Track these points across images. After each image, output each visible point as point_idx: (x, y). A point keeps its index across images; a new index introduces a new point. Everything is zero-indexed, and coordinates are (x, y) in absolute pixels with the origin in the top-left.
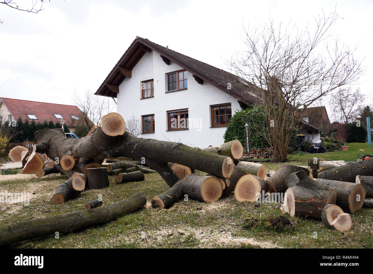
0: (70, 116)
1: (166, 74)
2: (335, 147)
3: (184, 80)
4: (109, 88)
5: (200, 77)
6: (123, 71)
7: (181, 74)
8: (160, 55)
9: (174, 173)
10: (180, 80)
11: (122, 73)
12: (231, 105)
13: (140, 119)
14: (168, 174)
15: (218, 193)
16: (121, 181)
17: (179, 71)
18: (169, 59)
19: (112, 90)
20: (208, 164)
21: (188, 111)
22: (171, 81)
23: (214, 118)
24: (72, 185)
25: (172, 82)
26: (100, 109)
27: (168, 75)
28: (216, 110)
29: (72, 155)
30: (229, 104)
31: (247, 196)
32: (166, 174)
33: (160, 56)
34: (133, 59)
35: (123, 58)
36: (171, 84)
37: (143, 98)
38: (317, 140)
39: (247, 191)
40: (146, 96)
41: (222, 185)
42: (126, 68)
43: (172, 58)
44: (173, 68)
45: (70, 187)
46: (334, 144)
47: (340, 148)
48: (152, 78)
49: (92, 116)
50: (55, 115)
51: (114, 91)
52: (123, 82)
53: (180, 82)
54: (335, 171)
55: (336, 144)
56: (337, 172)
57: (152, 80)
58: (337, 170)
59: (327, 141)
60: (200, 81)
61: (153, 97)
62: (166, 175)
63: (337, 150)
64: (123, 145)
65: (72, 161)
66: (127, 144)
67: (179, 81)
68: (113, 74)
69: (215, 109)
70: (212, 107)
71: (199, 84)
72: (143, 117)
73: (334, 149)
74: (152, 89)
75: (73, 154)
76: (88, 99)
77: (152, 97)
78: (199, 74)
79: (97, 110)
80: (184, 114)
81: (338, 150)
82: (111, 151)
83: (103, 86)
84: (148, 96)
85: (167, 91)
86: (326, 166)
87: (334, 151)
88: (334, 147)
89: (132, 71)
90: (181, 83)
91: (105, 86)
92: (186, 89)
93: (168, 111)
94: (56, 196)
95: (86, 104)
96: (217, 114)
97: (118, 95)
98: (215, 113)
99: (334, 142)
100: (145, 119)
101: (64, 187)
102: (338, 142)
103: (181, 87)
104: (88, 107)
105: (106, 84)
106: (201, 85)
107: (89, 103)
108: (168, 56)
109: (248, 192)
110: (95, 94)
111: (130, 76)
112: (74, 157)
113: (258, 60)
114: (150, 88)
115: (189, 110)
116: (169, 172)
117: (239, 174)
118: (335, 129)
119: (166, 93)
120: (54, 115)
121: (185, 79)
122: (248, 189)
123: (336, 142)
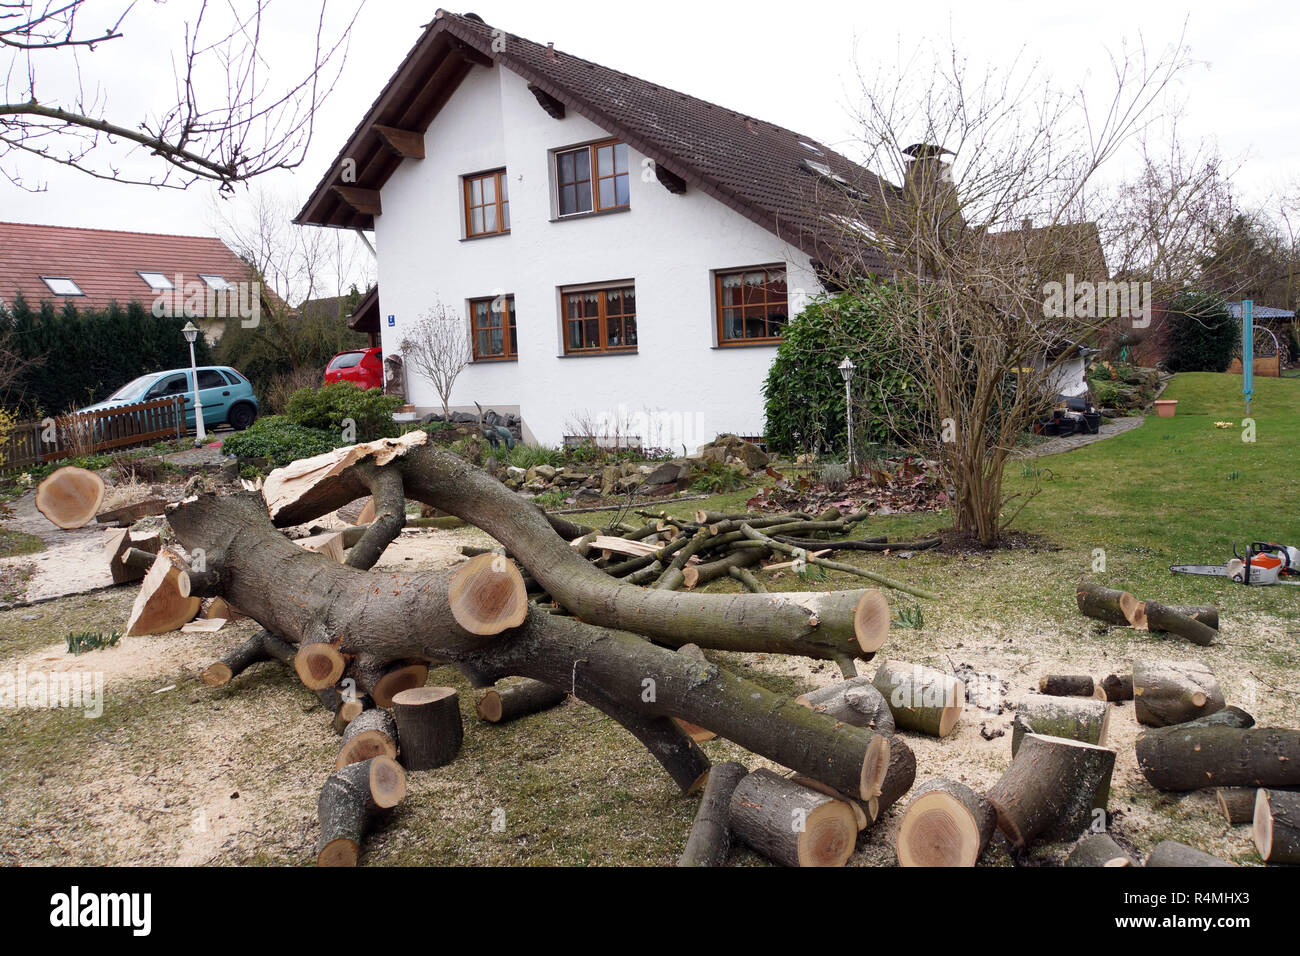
0: (198, 276)
1: (553, 151)
2: (1130, 401)
3: (615, 176)
4: (347, 199)
5: (675, 170)
6: (394, 139)
7: (605, 153)
8: (526, 82)
9: (690, 746)
10: (601, 176)
11: (389, 145)
12: (784, 269)
13: (462, 313)
14: (672, 750)
15: (844, 843)
16: (497, 717)
17: (597, 144)
18: (560, 99)
19: (358, 207)
20: (813, 759)
21: (633, 288)
22: (569, 177)
23: (724, 313)
24: (370, 795)
25: (573, 180)
26: (310, 258)
27: (562, 157)
28: (733, 285)
29: (333, 641)
30: (780, 268)
31: (936, 859)
32: (665, 747)
33: (530, 88)
34: (426, 91)
35: (392, 93)
36: (570, 190)
37: (471, 235)
38: (1074, 385)
39: (936, 844)
40: (479, 229)
41: (856, 818)
42: (401, 127)
43: (575, 97)
44: (576, 130)
45: (364, 803)
46: (1129, 391)
47: (1147, 403)
48: (499, 165)
49: (282, 283)
50: (146, 277)
51: (363, 210)
52: (394, 174)
53: (601, 182)
54: (1193, 743)
55: (1134, 389)
56: (1198, 749)
57: (502, 171)
58: (1197, 743)
59: (1105, 376)
60: (674, 181)
61: (507, 232)
62: (667, 752)
63: (1138, 409)
64: (518, 650)
65: (333, 661)
66: (532, 649)
67: (597, 179)
68: (359, 148)
69: (731, 282)
70: (719, 275)
71: (672, 192)
72: (474, 303)
73: (1129, 408)
74: (501, 203)
75: (338, 640)
76: (264, 222)
77: (503, 231)
78: (671, 158)
79: (298, 261)
80: (619, 297)
81: (1142, 408)
82: (479, 664)
83: (323, 193)
84: (488, 230)
85: (557, 215)
86: (1155, 685)
87: (1126, 416)
88: (1128, 399)
89: (426, 137)
90: (606, 186)
91: (330, 193)
92: (625, 209)
93: (561, 288)
94: (331, 846)
95: (259, 240)
96: (737, 299)
97: (378, 223)
98: (729, 297)
99: (1129, 382)
100: (481, 309)
101: (346, 803)
102: (1142, 380)
103: (608, 201)
104: (266, 252)
105: (334, 186)
106: (678, 195)
107: (266, 237)
108: (556, 91)
109: (938, 847)
110: (294, 222)
111: (419, 156)
112: (342, 651)
113: (897, 166)
114: (493, 201)
115: (637, 284)
116: (675, 743)
117: (901, 765)
118: (1134, 337)
119: (552, 222)
120: (141, 278)
121: (618, 171)
122: (938, 837)
123: (1134, 382)
